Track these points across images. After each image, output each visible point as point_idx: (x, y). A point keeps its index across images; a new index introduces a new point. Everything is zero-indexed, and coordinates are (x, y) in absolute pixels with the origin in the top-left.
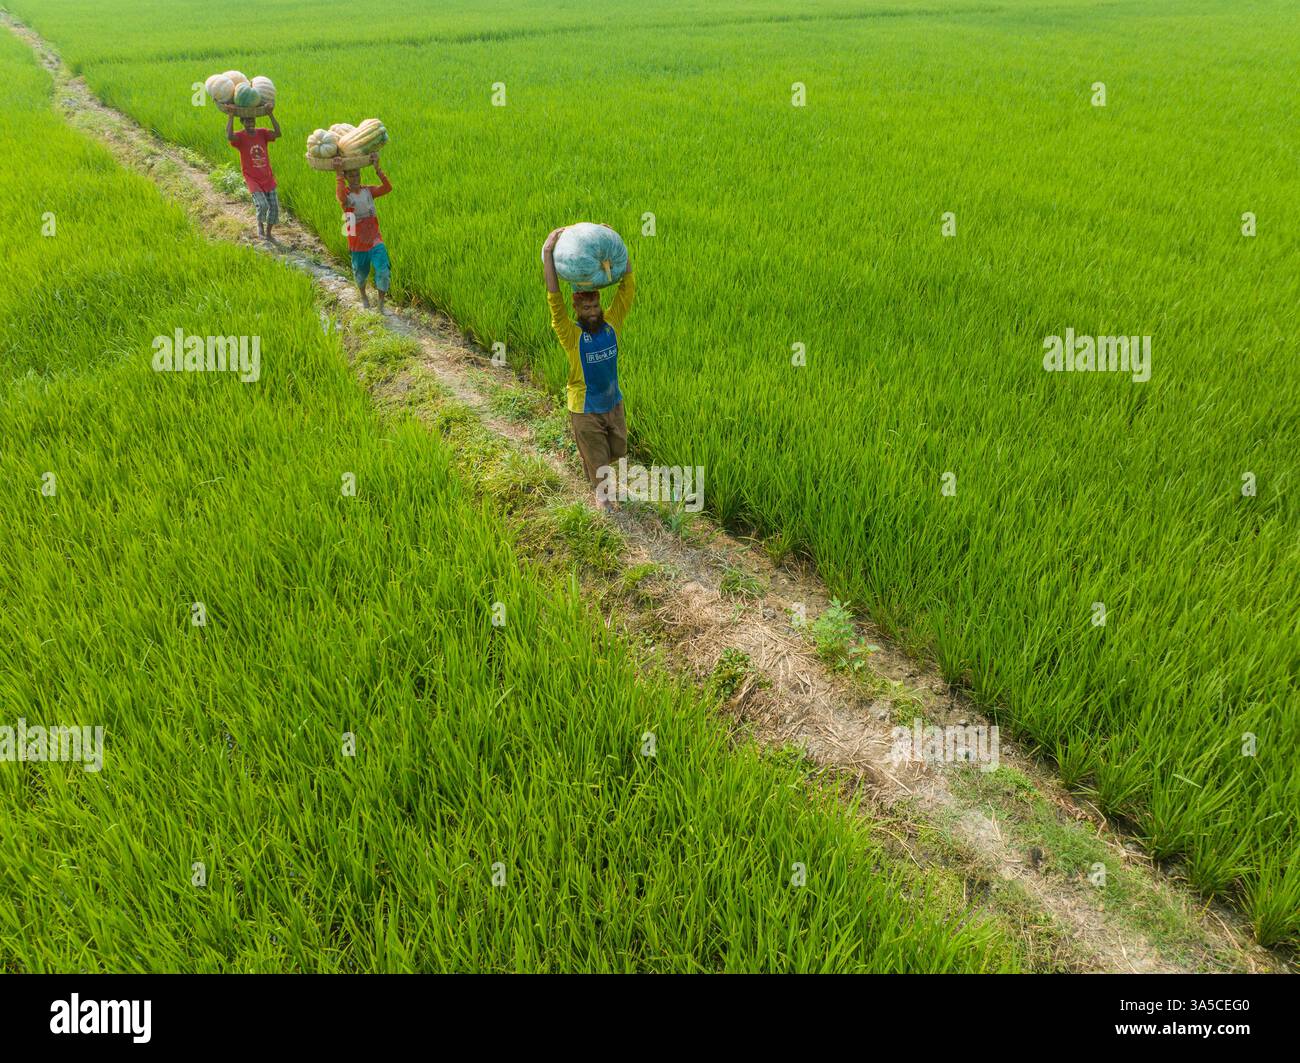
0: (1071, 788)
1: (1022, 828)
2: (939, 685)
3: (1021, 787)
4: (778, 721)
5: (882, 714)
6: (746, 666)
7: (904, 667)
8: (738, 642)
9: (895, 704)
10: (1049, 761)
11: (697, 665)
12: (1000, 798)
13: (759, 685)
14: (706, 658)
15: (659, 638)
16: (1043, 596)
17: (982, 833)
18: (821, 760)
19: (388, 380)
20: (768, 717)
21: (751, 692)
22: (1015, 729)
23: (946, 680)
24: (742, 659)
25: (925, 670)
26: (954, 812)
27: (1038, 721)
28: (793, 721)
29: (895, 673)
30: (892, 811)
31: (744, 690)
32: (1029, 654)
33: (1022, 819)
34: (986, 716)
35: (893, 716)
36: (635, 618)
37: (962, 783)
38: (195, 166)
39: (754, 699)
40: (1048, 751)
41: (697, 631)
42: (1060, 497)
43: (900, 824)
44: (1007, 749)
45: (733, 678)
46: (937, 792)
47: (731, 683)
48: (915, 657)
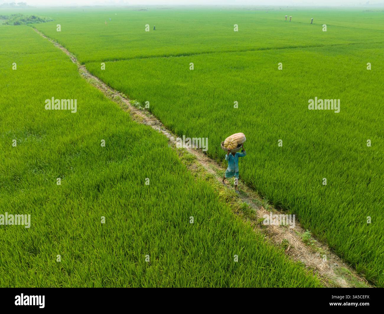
0: (359, 274)
1: (350, 282)
2: (327, 248)
3: (349, 273)
4: (296, 256)
5: (318, 255)
6: (288, 243)
7: (320, 244)
8: (286, 237)
9: (321, 253)
10: (353, 267)
11: (277, 242)
12: (345, 275)
13: (291, 247)
14: (279, 240)
15: (267, 235)
16: (351, 231)
17: (342, 282)
18: (307, 264)
19: (190, 165)
20: (294, 255)
21: (290, 249)
22: (346, 260)
23: (329, 248)
24: (287, 242)
25: (324, 245)
26: (336, 278)
27: (351, 259)
28: (300, 256)
29: (318, 245)
30: (322, 276)
31: (289, 248)
32: (349, 243)
33: (350, 280)
34: (339, 256)
35: (320, 256)
36: (261, 230)
37: (337, 271)
38: (124, 98)
39: (291, 250)
40: (353, 265)
41: (276, 234)
42: (352, 206)
43: (324, 279)
44: (344, 264)
45: (286, 246)
46: (332, 273)
47: (286, 247)
48: (322, 242)
